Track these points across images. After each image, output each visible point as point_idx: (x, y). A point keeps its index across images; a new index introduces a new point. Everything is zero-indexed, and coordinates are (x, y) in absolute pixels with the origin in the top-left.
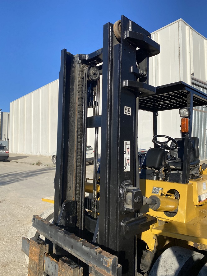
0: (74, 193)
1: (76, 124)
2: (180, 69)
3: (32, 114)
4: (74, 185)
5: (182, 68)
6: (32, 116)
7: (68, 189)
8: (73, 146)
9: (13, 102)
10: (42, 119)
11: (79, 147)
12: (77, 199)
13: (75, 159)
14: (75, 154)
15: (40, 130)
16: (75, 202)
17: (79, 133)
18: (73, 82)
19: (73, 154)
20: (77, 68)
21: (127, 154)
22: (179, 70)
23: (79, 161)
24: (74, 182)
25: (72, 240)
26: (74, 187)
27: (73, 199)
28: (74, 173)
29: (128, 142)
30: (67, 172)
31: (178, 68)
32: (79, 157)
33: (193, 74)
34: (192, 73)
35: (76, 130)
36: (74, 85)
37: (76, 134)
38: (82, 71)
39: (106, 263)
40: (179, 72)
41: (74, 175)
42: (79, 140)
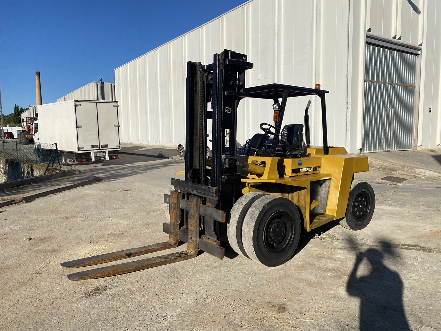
0: (198, 164)
1: (199, 116)
2: (348, 24)
3: (148, 87)
4: (198, 158)
5: (351, 23)
6: (148, 89)
7: (194, 161)
8: (197, 132)
9: (119, 68)
10: (162, 94)
11: (201, 133)
12: (200, 168)
13: (198, 141)
14: (198, 138)
15: (160, 110)
16: (199, 170)
17: (201, 123)
18: (196, 84)
19: (197, 138)
20: (199, 73)
21: (227, 137)
22: (347, 26)
23: (201, 142)
24: (198, 156)
25: (196, 186)
26: (198, 160)
27: (198, 168)
28: (198, 151)
29: (229, 130)
30: (193, 150)
31: (347, 22)
32: (201, 140)
33: (370, 30)
34: (367, 29)
35: (199, 120)
36: (196, 87)
37: (199, 123)
38: (202, 77)
39: (212, 190)
40: (347, 29)
41: (198, 152)
42: (201, 128)
